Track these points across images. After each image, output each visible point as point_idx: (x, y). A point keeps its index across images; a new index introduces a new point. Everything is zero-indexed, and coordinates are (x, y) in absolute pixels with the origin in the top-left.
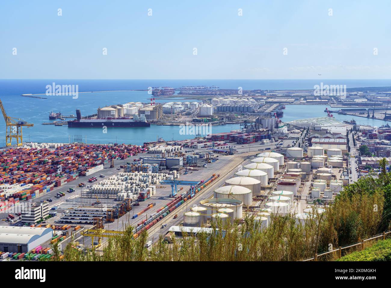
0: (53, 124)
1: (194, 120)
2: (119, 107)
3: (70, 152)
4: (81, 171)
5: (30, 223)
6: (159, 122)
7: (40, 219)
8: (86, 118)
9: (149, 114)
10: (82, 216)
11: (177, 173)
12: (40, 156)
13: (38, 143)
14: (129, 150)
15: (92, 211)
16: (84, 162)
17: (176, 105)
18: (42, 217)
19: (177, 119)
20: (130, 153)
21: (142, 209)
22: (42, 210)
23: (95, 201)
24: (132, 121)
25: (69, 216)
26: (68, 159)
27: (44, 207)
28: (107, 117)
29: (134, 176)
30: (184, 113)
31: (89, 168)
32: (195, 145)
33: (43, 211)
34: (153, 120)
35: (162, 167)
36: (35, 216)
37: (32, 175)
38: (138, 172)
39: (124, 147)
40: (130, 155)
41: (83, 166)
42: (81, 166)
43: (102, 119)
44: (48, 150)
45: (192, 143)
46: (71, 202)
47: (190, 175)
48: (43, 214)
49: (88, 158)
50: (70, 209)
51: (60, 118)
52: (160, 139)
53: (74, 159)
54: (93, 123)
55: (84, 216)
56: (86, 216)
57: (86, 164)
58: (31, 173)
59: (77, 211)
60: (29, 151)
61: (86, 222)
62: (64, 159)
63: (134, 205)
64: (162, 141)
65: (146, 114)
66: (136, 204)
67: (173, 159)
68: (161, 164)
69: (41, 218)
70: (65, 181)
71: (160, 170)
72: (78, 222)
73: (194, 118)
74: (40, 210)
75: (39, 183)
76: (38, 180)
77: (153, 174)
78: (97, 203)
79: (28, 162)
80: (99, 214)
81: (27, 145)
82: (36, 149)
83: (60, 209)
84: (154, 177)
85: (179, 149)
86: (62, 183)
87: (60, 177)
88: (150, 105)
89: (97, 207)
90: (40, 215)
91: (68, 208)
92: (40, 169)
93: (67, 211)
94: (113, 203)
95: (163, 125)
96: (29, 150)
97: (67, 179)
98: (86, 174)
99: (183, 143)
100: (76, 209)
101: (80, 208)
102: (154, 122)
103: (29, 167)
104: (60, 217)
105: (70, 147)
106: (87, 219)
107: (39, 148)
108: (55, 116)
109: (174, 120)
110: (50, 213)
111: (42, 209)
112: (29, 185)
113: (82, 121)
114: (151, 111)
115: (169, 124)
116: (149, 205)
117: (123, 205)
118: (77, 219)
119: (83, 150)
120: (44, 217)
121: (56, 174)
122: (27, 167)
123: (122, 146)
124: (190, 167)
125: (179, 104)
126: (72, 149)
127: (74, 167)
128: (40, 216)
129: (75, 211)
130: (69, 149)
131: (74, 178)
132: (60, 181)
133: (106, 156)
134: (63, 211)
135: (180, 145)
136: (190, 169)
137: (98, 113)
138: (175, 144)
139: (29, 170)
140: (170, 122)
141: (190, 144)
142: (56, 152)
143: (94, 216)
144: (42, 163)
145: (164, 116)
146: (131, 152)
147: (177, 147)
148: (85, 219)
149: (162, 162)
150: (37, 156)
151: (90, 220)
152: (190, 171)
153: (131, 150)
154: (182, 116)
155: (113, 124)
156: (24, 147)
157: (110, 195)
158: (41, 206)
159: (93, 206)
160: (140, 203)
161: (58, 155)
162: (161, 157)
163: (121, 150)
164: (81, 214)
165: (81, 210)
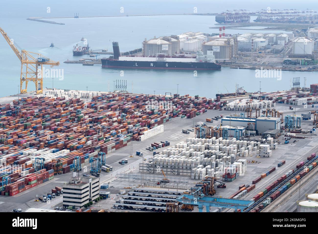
0: (80, 62)
1: (285, 62)
2: (173, 40)
3: (113, 105)
4: (134, 134)
5: (75, 206)
6: (233, 63)
7: (88, 202)
8: (126, 54)
9: (219, 50)
10: (146, 200)
11: (274, 142)
12: (70, 109)
13: (65, 91)
14: (196, 105)
15: (159, 193)
16: (136, 120)
17: (255, 38)
18: (91, 198)
19: (258, 59)
20: (199, 109)
21: (230, 193)
22: (91, 189)
23: (161, 179)
24: (193, 60)
25: (128, 199)
26: (112, 115)
27: (94, 184)
28: (157, 54)
29: (211, 144)
30: (269, 50)
31: (144, 130)
32: (294, 100)
33: (92, 191)
34: (225, 60)
35: (249, 132)
36: (82, 197)
37: (65, 137)
38: (217, 138)
39: (188, 99)
40: (200, 112)
41: (134, 126)
42: (131, 126)
43: (151, 56)
44: (80, 101)
45: (289, 97)
46: (127, 178)
47: (294, 145)
48: (92, 195)
49: (139, 114)
50: (128, 188)
51: (88, 54)
52: (241, 89)
53: (119, 116)
54: (138, 62)
55: (149, 200)
56: (152, 200)
57: (137, 123)
58: (63, 134)
59: (138, 191)
60: (55, 102)
61: (153, 208)
62: (106, 115)
63: (219, 187)
64: (242, 92)
65: (215, 50)
66: (221, 185)
67: (265, 120)
68: (248, 127)
69: (90, 200)
70: (113, 148)
71: (247, 137)
72: (142, 208)
73: (286, 59)
74: (88, 189)
75: (77, 148)
76: (75, 144)
77: (238, 141)
78: (165, 182)
79: (56, 117)
80: (170, 198)
81: (50, 92)
82: (64, 99)
83: (112, 189)
84: (240, 146)
85: (271, 105)
86: (109, 149)
87: (105, 142)
88: (218, 36)
89: (165, 188)
90: (88, 195)
91: (123, 186)
92: (75, 128)
93: (124, 192)
94: (187, 182)
95: (240, 68)
96: (55, 100)
97: (116, 144)
98: (140, 137)
99: (274, 96)
100: (137, 189)
101: (140, 189)
102: (227, 62)
103: (58, 125)
104: (115, 200)
105: (111, 97)
106: (154, 205)
107: (67, 98)
108: (81, 51)
109: (255, 60)
110: (100, 193)
111: (90, 187)
112: (64, 152)
113: (121, 59)
114: (221, 46)
115: (249, 67)
116: (240, 188)
117: (205, 186)
118: (140, 203)
119: (131, 103)
120: (93, 199)
121: (98, 137)
122: (56, 125)
123: (185, 99)
124: (292, 132)
125: (261, 37)
126: (113, 100)
127: (122, 128)
128: (88, 197)
129: (135, 191)
130: (110, 101)
131: (124, 143)
132: (107, 147)
133: (164, 113)
134: (117, 192)
135: (271, 99)
136: (291, 137)
137: (144, 47)
138: (263, 98)
139: (59, 130)
140: (250, 64)
141: (286, 97)
142: (93, 104)
143: (163, 201)
144: (76, 119)
145: (240, 55)
146: (200, 107)
147: (266, 101)
148: (151, 205)
149: (250, 124)
150: (67, 109)
151: (158, 206)
152: (293, 140)
153: (200, 104)
154: (266, 55)
155: (167, 65)
156: (47, 96)
157: (181, 171)
158: (90, 182)
159: (159, 186)
160: (227, 184)
161: (96, 108)
162: (246, 116)
163: (185, 104)
164: (144, 196)
165: (142, 191)
